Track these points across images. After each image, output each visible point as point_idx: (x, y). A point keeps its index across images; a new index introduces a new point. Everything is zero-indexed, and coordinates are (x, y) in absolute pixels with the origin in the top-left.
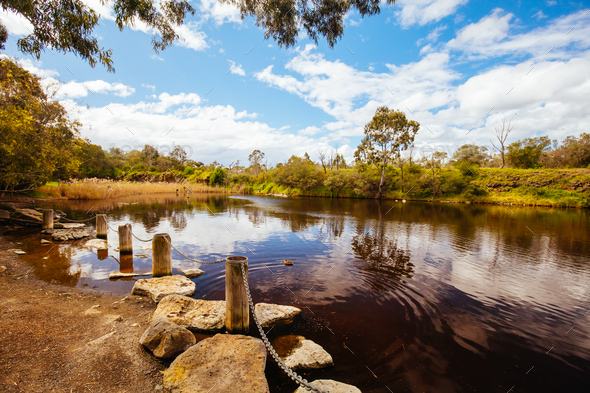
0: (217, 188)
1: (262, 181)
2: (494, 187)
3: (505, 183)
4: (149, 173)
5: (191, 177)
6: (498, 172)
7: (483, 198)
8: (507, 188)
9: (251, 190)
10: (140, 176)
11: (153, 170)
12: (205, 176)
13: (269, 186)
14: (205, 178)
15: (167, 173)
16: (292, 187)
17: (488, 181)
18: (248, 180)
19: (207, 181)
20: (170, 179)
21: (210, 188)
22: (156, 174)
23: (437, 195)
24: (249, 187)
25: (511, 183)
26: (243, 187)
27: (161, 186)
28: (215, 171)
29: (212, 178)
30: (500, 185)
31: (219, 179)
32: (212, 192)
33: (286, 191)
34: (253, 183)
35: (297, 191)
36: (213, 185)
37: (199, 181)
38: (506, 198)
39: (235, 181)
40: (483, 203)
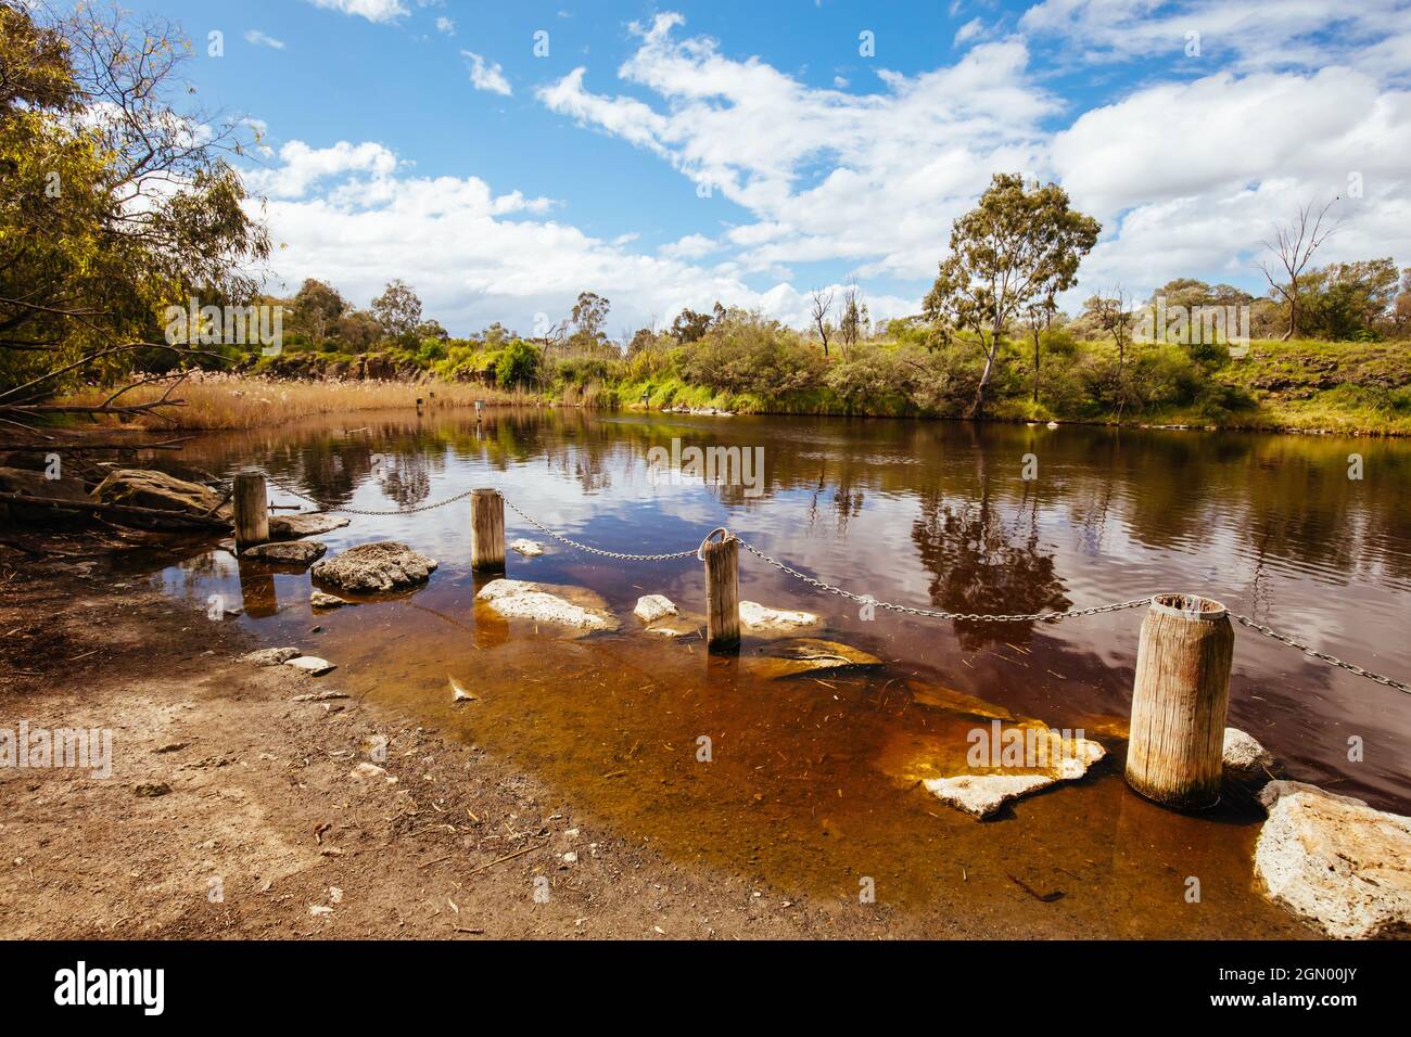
0: (520, 395)
1: (644, 375)
2: (1272, 389)
3: (1301, 378)
4: (321, 355)
5: (441, 365)
6: (1278, 351)
7: (1247, 416)
8: (1304, 391)
9: (615, 399)
10: (295, 364)
11: (330, 348)
12: (480, 361)
13: (663, 390)
14: (482, 367)
15: (372, 356)
16: (736, 391)
17: (1255, 372)
18: (603, 372)
19: (490, 376)
20: (383, 371)
21: (501, 395)
22: (339, 357)
23: (1129, 409)
24: (608, 392)
25: (1316, 378)
26: (591, 391)
27: (371, 391)
28: (509, 351)
29: (503, 368)
30: (1287, 384)
31: (524, 369)
32: (508, 405)
33: (719, 400)
34: (618, 379)
35: (749, 402)
36: (509, 385)
37: (467, 376)
38: (1308, 416)
39: (569, 375)
40: (1248, 429)
